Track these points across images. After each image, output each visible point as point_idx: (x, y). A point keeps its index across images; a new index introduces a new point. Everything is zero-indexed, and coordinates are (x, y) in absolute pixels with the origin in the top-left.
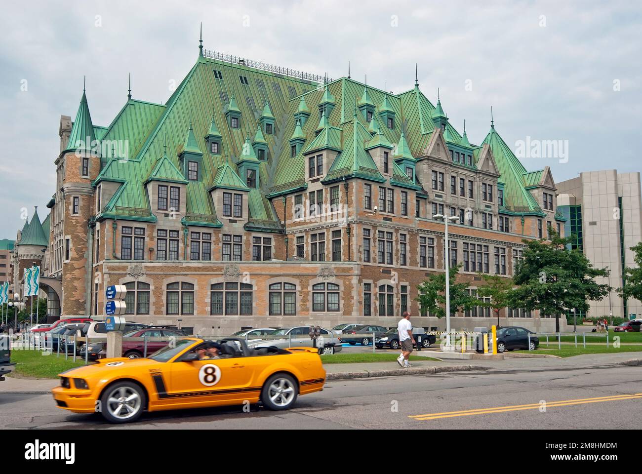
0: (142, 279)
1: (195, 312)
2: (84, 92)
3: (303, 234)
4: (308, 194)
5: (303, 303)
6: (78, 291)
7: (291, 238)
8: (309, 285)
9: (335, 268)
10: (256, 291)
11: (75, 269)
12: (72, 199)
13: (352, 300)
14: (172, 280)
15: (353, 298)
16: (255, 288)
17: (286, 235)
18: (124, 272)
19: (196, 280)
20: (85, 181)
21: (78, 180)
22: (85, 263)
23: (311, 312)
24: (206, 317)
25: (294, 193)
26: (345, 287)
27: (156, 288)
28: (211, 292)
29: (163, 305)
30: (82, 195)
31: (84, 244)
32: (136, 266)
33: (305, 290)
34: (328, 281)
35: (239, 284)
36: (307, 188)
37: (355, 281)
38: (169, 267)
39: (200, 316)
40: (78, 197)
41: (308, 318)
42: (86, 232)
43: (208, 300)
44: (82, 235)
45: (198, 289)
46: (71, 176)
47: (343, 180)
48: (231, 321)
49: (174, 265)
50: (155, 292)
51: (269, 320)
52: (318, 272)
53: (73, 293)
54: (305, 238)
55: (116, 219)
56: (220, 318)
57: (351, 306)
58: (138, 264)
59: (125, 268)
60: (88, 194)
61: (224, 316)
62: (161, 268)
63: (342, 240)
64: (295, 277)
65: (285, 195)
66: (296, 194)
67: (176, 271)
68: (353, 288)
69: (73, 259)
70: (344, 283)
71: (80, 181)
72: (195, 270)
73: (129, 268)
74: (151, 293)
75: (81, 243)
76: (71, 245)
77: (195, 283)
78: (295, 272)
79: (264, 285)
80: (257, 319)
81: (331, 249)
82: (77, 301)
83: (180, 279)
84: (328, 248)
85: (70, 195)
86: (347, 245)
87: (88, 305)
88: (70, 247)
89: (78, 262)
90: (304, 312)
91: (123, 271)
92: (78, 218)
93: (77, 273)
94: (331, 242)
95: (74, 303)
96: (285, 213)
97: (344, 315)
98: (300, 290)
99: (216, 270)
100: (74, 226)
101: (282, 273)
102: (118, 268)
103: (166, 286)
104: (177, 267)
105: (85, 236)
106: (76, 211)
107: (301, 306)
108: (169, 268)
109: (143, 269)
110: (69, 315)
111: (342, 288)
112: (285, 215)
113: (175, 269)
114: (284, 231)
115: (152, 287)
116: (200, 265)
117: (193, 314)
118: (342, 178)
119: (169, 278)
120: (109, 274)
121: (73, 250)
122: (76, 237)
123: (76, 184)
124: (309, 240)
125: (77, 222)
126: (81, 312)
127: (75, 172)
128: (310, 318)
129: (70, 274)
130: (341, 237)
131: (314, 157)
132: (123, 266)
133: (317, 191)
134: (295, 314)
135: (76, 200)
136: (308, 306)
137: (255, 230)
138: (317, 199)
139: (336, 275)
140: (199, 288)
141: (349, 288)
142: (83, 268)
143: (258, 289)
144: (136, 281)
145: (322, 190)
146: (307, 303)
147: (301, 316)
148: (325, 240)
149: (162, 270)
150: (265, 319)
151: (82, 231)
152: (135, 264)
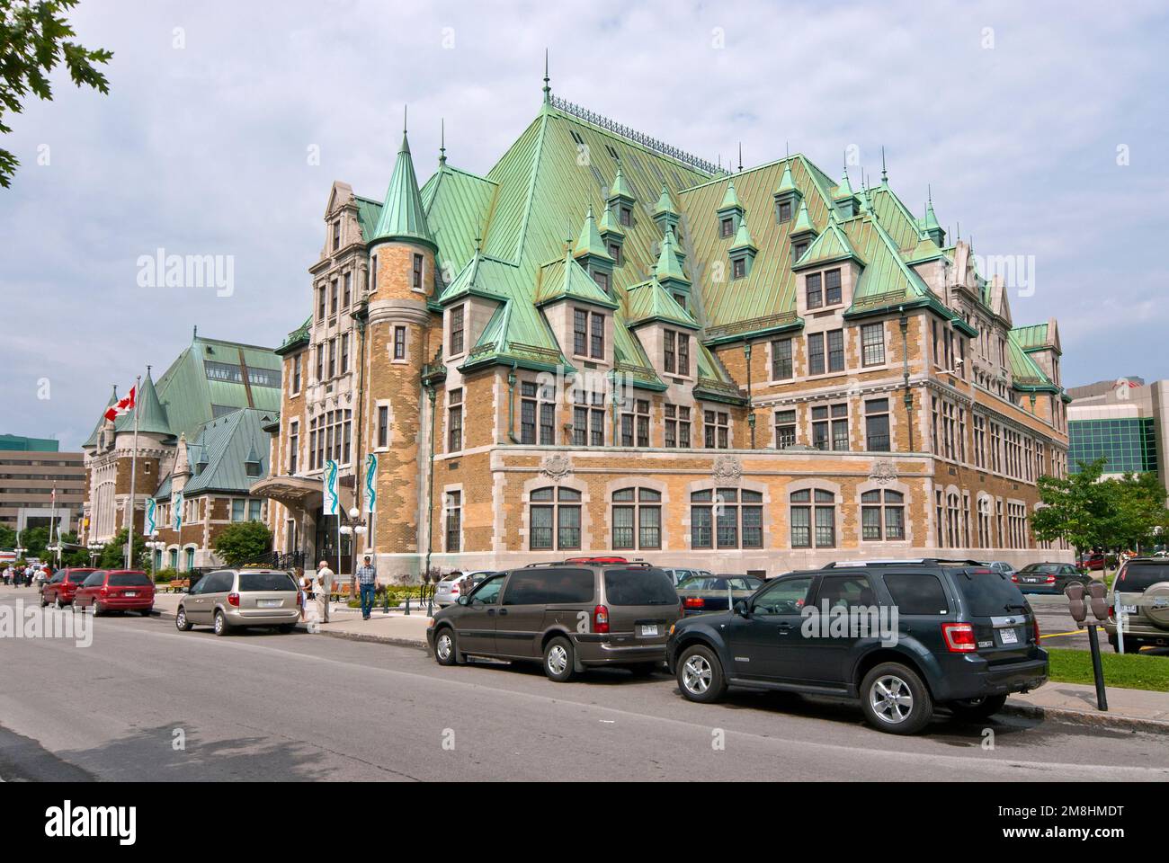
0: (568, 481)
1: (665, 544)
2: (405, 137)
3: (794, 407)
4: (805, 337)
5: (846, 526)
6: (405, 506)
7: (762, 415)
8: (855, 493)
9: (898, 463)
10: (769, 504)
11: (399, 464)
12: (392, 330)
13: (925, 520)
14: (623, 483)
15: (926, 516)
16: (766, 499)
17: (751, 409)
18: (535, 469)
19: (666, 485)
20: (417, 297)
21: (406, 294)
22: (416, 453)
23: (861, 542)
24: (685, 554)
25: (770, 336)
26: (913, 497)
27: (593, 498)
28: (693, 507)
29: (606, 531)
30: (411, 323)
31: (414, 417)
32: (558, 457)
33: (849, 503)
34: (886, 487)
35: (739, 492)
36: (803, 327)
37: (927, 485)
38: (617, 459)
39: (675, 551)
40: (403, 328)
41: (858, 553)
42: (418, 395)
43: (687, 522)
44: (411, 399)
45: (668, 500)
46: (392, 286)
47: (899, 312)
48: (729, 559)
49: (626, 455)
50: (591, 505)
51: (794, 557)
52: (871, 471)
53: (398, 510)
54: (798, 413)
55: (516, 366)
56: (708, 555)
57: (924, 530)
58: (560, 453)
59: (536, 460)
60: (421, 323)
61: (715, 551)
62: (603, 462)
63: (892, 417)
64: (833, 478)
65: (749, 340)
66: (774, 338)
67: (630, 466)
68: (926, 498)
69: (395, 445)
70: (911, 489)
71: (410, 298)
72: (665, 466)
73: (544, 460)
74: (584, 509)
75: (411, 414)
76: (391, 418)
77: (663, 489)
78: (833, 471)
79: (782, 493)
80: (774, 556)
81: (863, 432)
82: (404, 525)
83: (637, 482)
84: (856, 429)
85: (389, 323)
86: (904, 425)
87: (424, 534)
88: (389, 422)
89: (406, 451)
90: (849, 542)
91: (533, 465)
92: (406, 367)
93: (403, 471)
94: (863, 420)
95: (398, 530)
96: (749, 370)
97: (913, 546)
98: (842, 502)
99: (701, 466)
100: (397, 381)
101: (812, 472)
102: (524, 460)
103: (611, 495)
104: (632, 460)
105: (416, 401)
106: (400, 353)
107: (843, 530)
108: (617, 462)
109: (571, 464)
110: (389, 552)
111: (907, 500)
112: (749, 375)
113: (629, 463)
114: (747, 401)
115: (585, 498)
116: (673, 456)
117: (659, 547)
118: (898, 307)
119: (617, 480)
120: (505, 471)
121: (396, 427)
122: (399, 402)
123: (403, 302)
124: (809, 417)
125: (403, 375)
126: (411, 547)
127: (401, 279)
128: (861, 553)
129: (390, 473)
130: (888, 410)
131: (820, 274)
132: (533, 457)
133: (829, 332)
134: (833, 545)
135: (400, 332)
136: (855, 531)
137: (710, 398)
138: (829, 346)
139: (898, 477)
140: (671, 499)
141: (919, 498)
142: (414, 463)
143: (773, 500)
144: (556, 485)
145: (841, 330)
146: (854, 526)
147: (845, 550)
148: (849, 417)
149: (605, 465)
150: (786, 555)
151: (411, 392)
152: (556, 453)
